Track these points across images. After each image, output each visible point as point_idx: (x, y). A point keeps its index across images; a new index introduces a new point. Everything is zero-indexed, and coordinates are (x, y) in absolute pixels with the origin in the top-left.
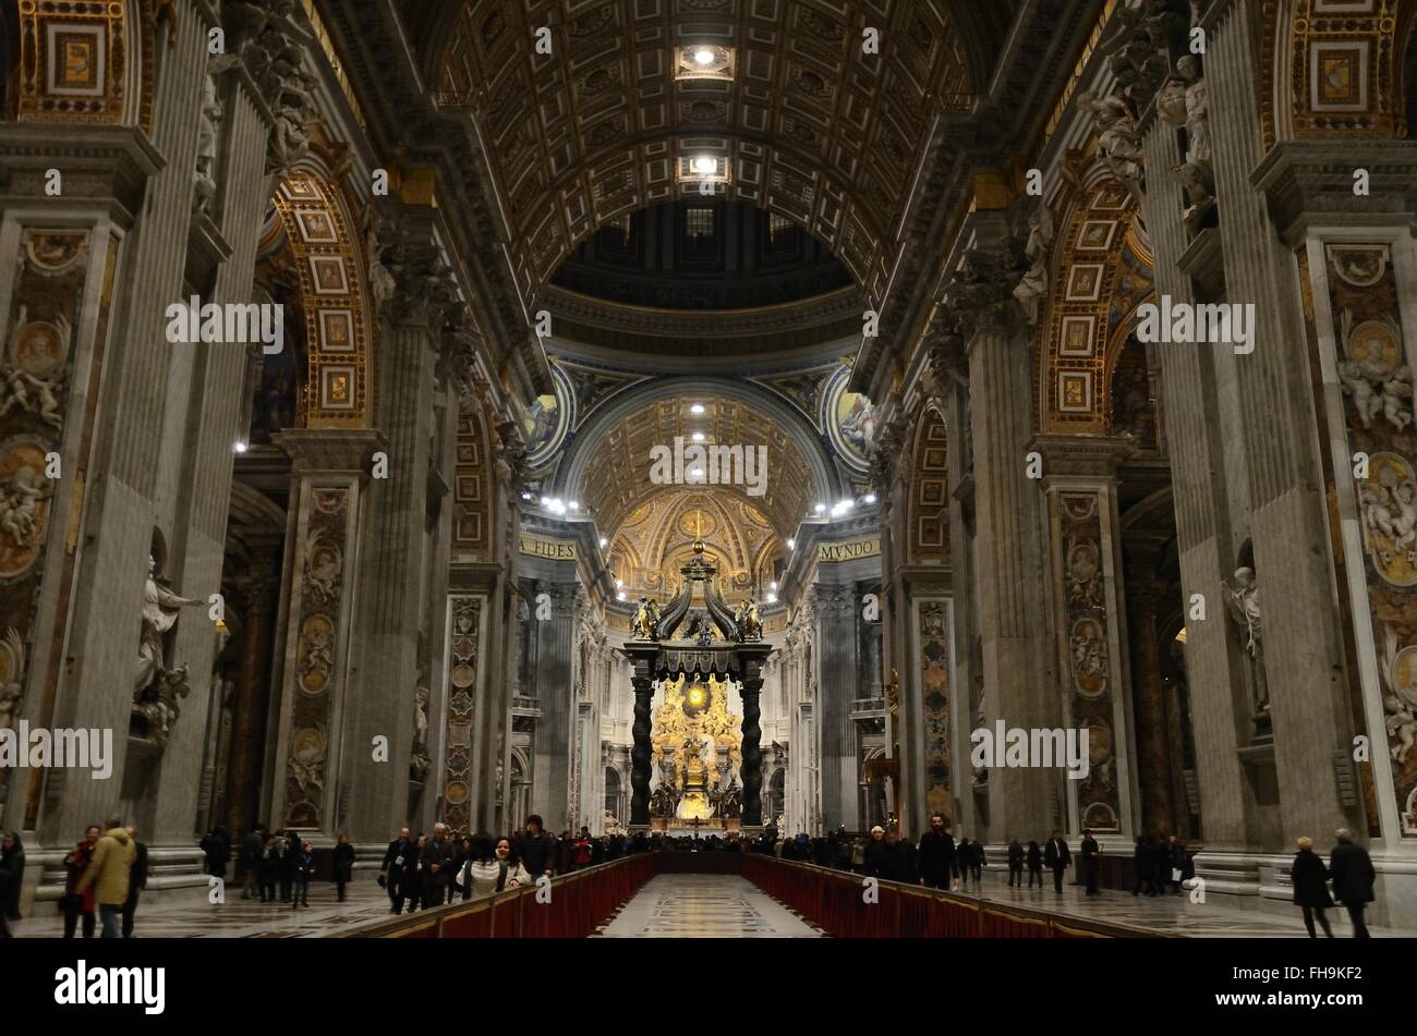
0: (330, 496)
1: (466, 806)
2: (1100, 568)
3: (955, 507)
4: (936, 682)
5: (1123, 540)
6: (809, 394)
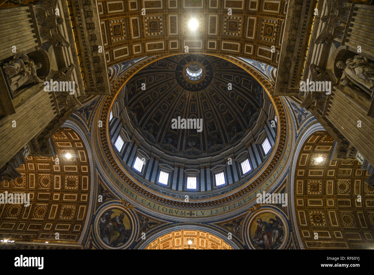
6: (236, 228)
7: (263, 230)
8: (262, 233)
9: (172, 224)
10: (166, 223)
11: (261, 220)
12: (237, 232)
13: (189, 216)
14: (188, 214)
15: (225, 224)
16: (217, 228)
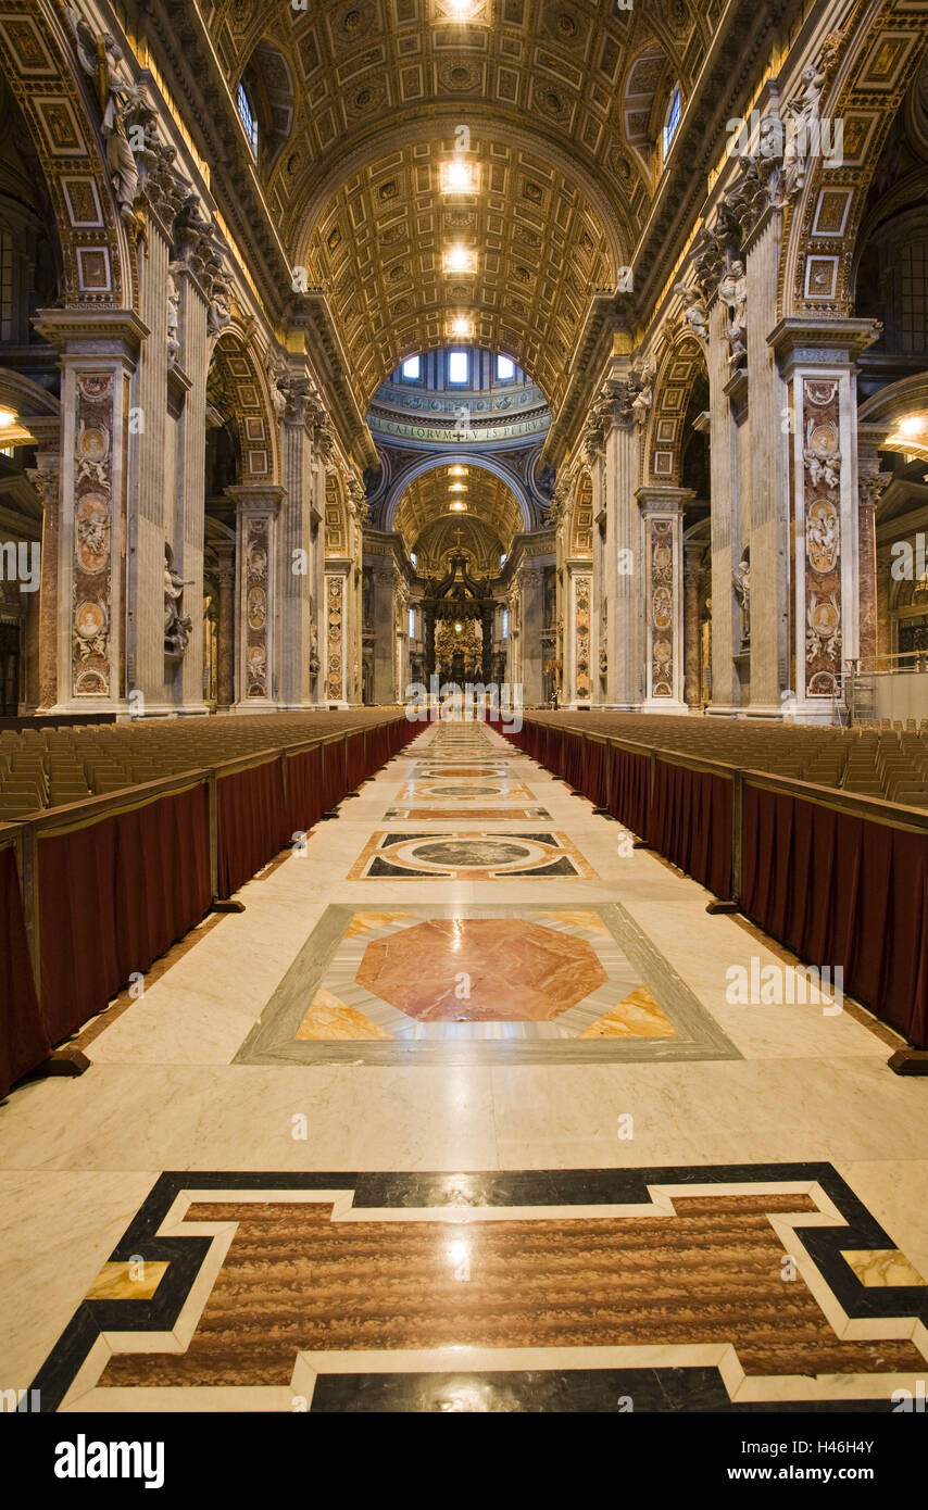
0: (258, 523)
1: (340, 685)
2: (671, 561)
3: (595, 527)
4: (583, 621)
5: (684, 547)
9: (433, 455)
10: (424, 453)
14: (454, 436)
15: (505, 454)
16: (494, 460)
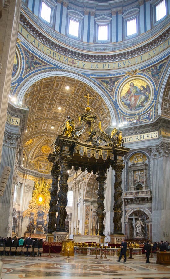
6: (111, 86)
7: (133, 93)
8: (131, 95)
9: (55, 68)
10: (50, 65)
11: (134, 85)
12: (111, 89)
13: (71, 64)
14: (70, 62)
15: (102, 79)
16: (95, 81)
